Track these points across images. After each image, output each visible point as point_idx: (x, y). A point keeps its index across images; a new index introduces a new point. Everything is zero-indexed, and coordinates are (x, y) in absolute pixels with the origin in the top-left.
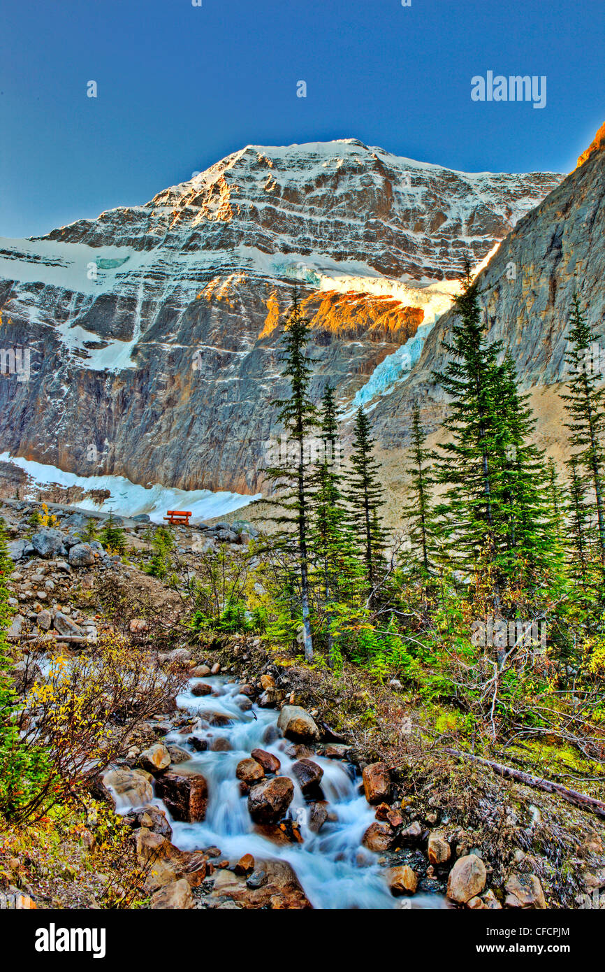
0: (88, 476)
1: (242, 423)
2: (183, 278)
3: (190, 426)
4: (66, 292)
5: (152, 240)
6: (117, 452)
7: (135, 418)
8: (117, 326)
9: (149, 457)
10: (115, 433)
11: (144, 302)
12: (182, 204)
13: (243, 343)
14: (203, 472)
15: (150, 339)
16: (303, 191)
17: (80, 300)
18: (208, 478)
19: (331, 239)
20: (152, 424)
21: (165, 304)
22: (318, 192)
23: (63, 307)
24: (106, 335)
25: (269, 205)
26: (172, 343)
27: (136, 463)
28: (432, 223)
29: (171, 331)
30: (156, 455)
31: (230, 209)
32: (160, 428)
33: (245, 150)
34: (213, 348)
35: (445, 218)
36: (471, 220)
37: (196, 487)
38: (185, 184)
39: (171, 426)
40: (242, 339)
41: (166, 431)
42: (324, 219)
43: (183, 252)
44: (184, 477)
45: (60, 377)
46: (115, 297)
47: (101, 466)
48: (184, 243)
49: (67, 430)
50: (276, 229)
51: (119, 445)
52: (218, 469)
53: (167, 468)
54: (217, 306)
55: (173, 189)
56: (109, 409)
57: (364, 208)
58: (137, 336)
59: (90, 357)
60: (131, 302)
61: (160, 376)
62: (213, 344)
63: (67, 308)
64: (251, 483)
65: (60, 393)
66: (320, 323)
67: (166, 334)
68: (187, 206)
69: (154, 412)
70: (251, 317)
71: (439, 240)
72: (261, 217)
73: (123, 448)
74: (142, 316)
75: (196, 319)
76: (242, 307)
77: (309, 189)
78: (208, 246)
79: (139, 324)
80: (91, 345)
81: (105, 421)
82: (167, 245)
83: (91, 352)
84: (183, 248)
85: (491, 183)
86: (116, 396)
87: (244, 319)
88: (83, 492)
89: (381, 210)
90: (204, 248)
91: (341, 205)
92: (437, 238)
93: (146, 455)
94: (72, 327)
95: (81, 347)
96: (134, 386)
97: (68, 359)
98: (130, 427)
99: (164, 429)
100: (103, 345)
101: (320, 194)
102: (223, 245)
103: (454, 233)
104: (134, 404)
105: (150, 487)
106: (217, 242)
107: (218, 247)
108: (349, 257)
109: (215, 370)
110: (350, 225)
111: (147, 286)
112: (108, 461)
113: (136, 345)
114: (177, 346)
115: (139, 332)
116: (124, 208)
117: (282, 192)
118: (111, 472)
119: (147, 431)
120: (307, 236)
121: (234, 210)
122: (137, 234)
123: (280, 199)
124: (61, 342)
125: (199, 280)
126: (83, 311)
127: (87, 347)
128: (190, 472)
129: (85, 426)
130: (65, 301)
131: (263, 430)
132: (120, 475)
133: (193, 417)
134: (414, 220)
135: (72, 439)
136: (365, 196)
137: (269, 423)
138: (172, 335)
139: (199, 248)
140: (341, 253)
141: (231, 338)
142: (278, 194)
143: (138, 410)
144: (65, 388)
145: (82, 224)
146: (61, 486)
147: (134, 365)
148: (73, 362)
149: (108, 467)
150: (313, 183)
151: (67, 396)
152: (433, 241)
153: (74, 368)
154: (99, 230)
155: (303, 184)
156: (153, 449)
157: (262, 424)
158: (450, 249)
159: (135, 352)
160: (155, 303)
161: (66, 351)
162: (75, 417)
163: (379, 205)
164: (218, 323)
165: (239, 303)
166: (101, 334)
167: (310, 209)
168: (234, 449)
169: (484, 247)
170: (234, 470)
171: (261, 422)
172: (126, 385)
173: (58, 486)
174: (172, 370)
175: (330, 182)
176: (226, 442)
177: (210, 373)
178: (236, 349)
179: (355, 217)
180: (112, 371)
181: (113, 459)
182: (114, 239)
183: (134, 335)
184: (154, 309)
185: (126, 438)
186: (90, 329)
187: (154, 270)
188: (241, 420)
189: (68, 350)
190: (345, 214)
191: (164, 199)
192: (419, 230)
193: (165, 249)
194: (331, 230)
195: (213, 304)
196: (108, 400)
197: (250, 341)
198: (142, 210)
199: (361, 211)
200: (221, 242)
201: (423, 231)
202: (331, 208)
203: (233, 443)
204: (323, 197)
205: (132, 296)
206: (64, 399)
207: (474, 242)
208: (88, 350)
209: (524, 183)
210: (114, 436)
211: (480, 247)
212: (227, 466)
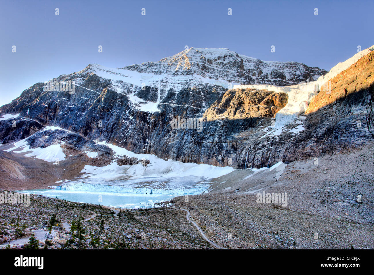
0: (139, 153)
1: (211, 135)
2: (175, 83)
3: (184, 136)
4: (131, 84)
5: (161, 72)
6: (152, 144)
7: (160, 131)
8: (151, 97)
9: (166, 147)
10: (151, 137)
11: (161, 90)
12: (171, 62)
13: (203, 105)
14: (192, 155)
15: (165, 102)
16: (214, 61)
17: (136, 88)
18: (194, 158)
19: (225, 76)
20: (167, 134)
21: (170, 91)
22: (218, 61)
23: (130, 89)
24: (147, 100)
25: (203, 63)
26: (174, 104)
27: (160, 150)
28: (258, 74)
29: (173, 100)
30: (169, 147)
31: (189, 64)
32: (170, 136)
33: (191, 48)
34: (191, 106)
35: (262, 73)
36: (271, 74)
37: (188, 161)
38: (171, 57)
39: (175, 136)
40: (203, 104)
41: (173, 137)
42: (222, 69)
43: (173, 76)
44: (182, 157)
45: (129, 113)
46: (150, 87)
47: (145, 149)
48: (173, 73)
49: (131, 134)
50: (205, 71)
51: (152, 141)
52: (200, 154)
53: (174, 152)
54: (192, 92)
55: (167, 58)
56: (149, 127)
57: (235, 67)
58: (159, 101)
59: (141, 107)
60: (156, 90)
61: (170, 115)
62: (191, 105)
63: (131, 90)
64: (221, 162)
65: (129, 119)
66: (239, 98)
67: (171, 101)
68: (173, 62)
69: (168, 129)
70: (205, 96)
71: (262, 79)
72: (201, 67)
73: (154, 143)
74: (161, 94)
75: (184, 96)
76: (201, 92)
77: (215, 60)
78: (182, 74)
79: (159, 97)
80: (141, 103)
81: (147, 132)
82: (167, 73)
83: (141, 105)
84: (173, 74)
85: (274, 64)
86: (152, 122)
87: (203, 97)
88: (138, 160)
89: (241, 68)
90: (181, 75)
91: (227, 66)
92: (260, 79)
93: (165, 146)
94: (133, 96)
95: (137, 103)
96: (159, 119)
97: (133, 106)
98: (158, 135)
99: (172, 136)
100: (146, 103)
101: (220, 62)
102: (188, 74)
103: (266, 77)
104: (159, 126)
105: (167, 160)
106: (186, 73)
107: (186, 75)
108: (233, 82)
109: (193, 115)
110: (231, 72)
111: (162, 85)
112: (148, 148)
113: (159, 104)
114: (176, 105)
115: (160, 100)
116: (150, 62)
117: (207, 60)
118: (149, 152)
119: (165, 136)
120: (217, 74)
121: (191, 64)
122: (155, 70)
123: (206, 62)
124: (130, 100)
125: (181, 84)
126: (137, 91)
127: (139, 103)
128: (185, 155)
129: (138, 133)
130: (131, 87)
131: (223, 139)
132: (153, 154)
133: (185, 132)
134: (252, 72)
135: (133, 138)
136: (235, 64)
137: (226, 135)
138: (173, 101)
139: (179, 75)
140: (230, 80)
141: (199, 103)
142: (205, 60)
143: (161, 128)
144: (131, 118)
145: (136, 66)
146: (128, 157)
147: (159, 111)
148: (135, 108)
149: (148, 150)
150: (217, 59)
151: (131, 121)
152: (259, 79)
153: (135, 110)
154: (142, 68)
155: (214, 59)
156: (168, 144)
157: (222, 136)
158: (266, 82)
159: (159, 106)
160: (166, 90)
161: (131, 104)
162: (135, 129)
163: (241, 66)
164: (193, 98)
165: (200, 91)
166: (144, 99)
167: (216, 66)
168: (208, 146)
169: (278, 82)
170: (209, 155)
171: (221, 135)
172: (156, 118)
173: (126, 157)
174: (175, 114)
175: (222, 59)
176: (203, 143)
177: (191, 116)
178: (200, 107)
179: (232, 70)
180: (150, 112)
181: (150, 147)
182: (147, 71)
183: (158, 101)
184: (165, 92)
185: (156, 139)
186: (140, 97)
187: (163, 80)
188: (209, 134)
189: (132, 103)
190: (228, 69)
191: (165, 60)
192: (254, 76)
193: (166, 74)
194: (225, 73)
195: (190, 91)
196: (149, 123)
197: (206, 105)
198: (157, 63)
199: (234, 68)
200: (188, 73)
201: (255, 76)
202: (224, 66)
203: (207, 143)
204: (221, 63)
205: (156, 87)
206: (130, 122)
207: (274, 80)
208: (140, 104)
209: (285, 64)
210: (150, 138)
211: (277, 82)
212: (204, 153)
